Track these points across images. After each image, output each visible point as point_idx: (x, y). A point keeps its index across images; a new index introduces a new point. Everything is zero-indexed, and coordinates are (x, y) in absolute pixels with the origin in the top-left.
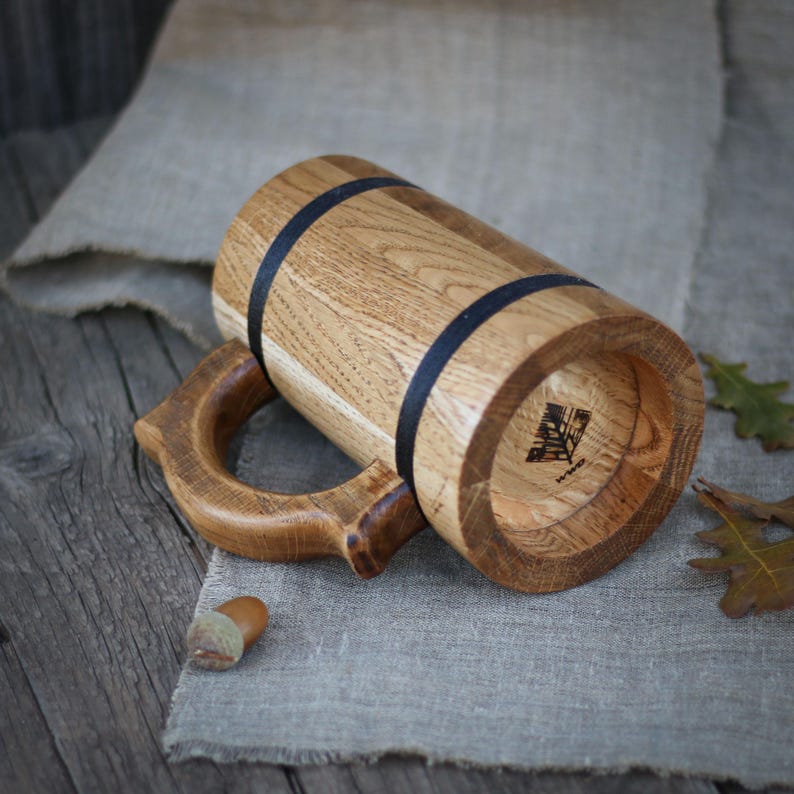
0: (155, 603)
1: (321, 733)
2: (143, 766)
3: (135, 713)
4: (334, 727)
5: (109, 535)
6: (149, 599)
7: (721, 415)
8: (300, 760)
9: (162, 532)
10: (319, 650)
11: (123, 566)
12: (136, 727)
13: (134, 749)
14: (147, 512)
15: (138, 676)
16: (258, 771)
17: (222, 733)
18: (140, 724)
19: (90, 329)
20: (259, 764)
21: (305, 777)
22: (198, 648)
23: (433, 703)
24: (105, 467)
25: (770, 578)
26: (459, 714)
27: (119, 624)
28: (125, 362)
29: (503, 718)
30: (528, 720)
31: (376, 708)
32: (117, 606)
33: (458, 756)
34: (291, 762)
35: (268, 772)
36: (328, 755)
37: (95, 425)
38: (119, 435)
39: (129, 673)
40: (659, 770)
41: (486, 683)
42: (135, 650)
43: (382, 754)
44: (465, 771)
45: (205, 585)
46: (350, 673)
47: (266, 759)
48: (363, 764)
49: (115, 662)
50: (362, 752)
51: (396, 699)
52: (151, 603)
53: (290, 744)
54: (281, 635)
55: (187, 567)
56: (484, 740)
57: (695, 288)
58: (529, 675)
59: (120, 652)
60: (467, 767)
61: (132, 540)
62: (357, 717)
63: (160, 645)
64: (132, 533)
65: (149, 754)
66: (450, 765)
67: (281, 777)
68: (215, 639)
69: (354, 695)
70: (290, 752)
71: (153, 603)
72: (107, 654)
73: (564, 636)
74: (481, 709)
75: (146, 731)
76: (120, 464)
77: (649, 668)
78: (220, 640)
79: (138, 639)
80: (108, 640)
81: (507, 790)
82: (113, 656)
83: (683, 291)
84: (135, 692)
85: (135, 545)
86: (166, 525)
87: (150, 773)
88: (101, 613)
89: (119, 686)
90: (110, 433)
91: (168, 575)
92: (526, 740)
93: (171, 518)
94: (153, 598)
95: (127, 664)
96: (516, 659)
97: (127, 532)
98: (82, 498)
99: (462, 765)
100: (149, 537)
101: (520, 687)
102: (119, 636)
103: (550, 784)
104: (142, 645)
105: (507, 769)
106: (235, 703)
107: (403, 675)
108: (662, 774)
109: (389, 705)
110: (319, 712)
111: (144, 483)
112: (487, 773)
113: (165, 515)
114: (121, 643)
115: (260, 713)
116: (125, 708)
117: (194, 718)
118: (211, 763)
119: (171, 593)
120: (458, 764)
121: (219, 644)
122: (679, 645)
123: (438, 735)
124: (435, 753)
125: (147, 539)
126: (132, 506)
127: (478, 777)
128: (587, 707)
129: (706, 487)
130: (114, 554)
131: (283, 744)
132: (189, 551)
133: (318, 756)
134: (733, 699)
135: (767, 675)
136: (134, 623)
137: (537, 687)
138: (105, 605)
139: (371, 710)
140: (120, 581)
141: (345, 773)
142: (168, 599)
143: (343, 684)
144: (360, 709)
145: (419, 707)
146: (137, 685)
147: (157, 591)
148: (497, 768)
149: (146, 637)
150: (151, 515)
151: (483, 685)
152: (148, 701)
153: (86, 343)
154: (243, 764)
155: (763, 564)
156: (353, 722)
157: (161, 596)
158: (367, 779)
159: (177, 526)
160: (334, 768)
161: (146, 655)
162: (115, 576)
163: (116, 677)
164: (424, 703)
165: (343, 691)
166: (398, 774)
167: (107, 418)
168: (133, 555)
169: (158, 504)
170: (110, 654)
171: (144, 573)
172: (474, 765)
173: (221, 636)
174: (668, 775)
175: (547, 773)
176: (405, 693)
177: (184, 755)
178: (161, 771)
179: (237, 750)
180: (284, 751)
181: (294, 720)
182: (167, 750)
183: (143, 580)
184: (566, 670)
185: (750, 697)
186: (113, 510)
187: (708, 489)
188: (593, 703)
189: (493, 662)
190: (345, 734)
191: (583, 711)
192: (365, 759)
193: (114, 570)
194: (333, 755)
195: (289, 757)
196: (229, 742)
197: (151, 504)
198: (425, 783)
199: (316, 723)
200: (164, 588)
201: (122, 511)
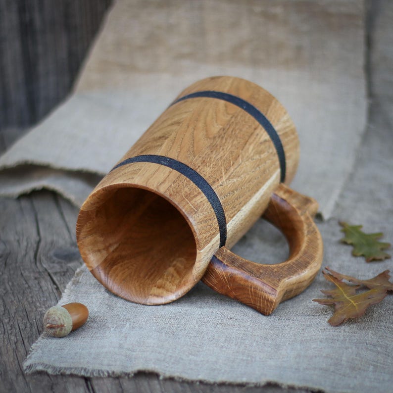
0: (33, 312)
1: (106, 362)
2: (11, 376)
3: (12, 355)
4: (113, 359)
5: (15, 284)
6: (30, 309)
7: (346, 247)
8: (93, 374)
9: (43, 283)
10: (112, 329)
11: (19, 296)
12: (12, 359)
13: (8, 368)
14: (37, 275)
15: (17, 339)
16: (71, 379)
17: (54, 360)
18: (14, 358)
19: (25, 203)
20: (72, 375)
21: (95, 382)
22: (48, 323)
23: (167, 352)
24: (20, 257)
25: (355, 307)
26: (180, 358)
27: (12, 319)
28: (39, 217)
29: (204, 361)
30: (216, 362)
31: (137, 353)
32: (12, 312)
33: (176, 374)
34: (88, 375)
35: (76, 380)
36: (108, 372)
37: (18, 241)
38: (29, 245)
39: (13, 338)
40: (282, 384)
41: (198, 346)
42: (18, 329)
43: (136, 372)
44: (179, 382)
45: (59, 303)
46: (126, 338)
47: (75, 372)
48: (127, 377)
49: (6, 334)
50: (126, 371)
51: (148, 349)
52: (30, 311)
53: (89, 366)
54: (95, 325)
55: (52, 297)
56: (192, 369)
57: (342, 196)
58: (222, 344)
59: (10, 330)
60: (181, 380)
61: (26, 286)
62: (126, 356)
63: (31, 327)
64: (27, 283)
65: (16, 370)
66: (171, 379)
67: (83, 382)
68: (57, 318)
69: (126, 346)
70: (89, 370)
71: (32, 311)
72: (3, 330)
73: (243, 329)
74: (193, 357)
75: (16, 362)
76: (27, 257)
77: (285, 345)
78: (59, 319)
79: (20, 325)
80: (5, 325)
81: (200, 391)
82: (6, 331)
83: (335, 197)
84: (14, 346)
85: (28, 288)
86: (46, 281)
87: (14, 378)
88: (4, 314)
89: (6, 343)
90: (25, 244)
91: (42, 300)
92: (214, 370)
93: (49, 278)
94: (32, 309)
95: (13, 335)
96: (216, 337)
97: (24, 282)
98: (5, 268)
99: (178, 380)
100: (36, 285)
101: (215, 348)
102: (11, 323)
103: (224, 389)
104: (22, 327)
105: (201, 382)
106: (64, 349)
107: (154, 340)
108: (283, 387)
109: (144, 351)
110: (106, 353)
111: (38, 264)
112: (191, 383)
113: (46, 277)
114: (11, 327)
115: (76, 353)
116: (7, 352)
117: (41, 355)
118: (46, 373)
119: (42, 307)
120: (176, 378)
121: (59, 321)
122: (304, 337)
123: (168, 365)
124: (164, 374)
125: (34, 286)
126: (30, 272)
127: (186, 385)
128: (249, 359)
129: (329, 272)
130: (16, 291)
131: (85, 366)
132: (55, 291)
133: (103, 372)
134: (326, 357)
135: (347, 348)
136: (20, 318)
137: (224, 349)
138: (7, 311)
139: (134, 353)
140: (17, 302)
141: (117, 382)
142: (40, 309)
143: (121, 342)
144: (128, 352)
145: (160, 353)
146: (16, 343)
147: (35, 306)
148: (197, 381)
149: (25, 324)
150: (39, 276)
151: (196, 347)
152: (20, 350)
153: (21, 209)
154: (63, 375)
155: (352, 302)
156: (123, 358)
157: (36, 308)
158: (127, 385)
159: (51, 281)
160: (111, 379)
161: (23, 331)
162: (14, 300)
163: (5, 340)
164: (163, 351)
165: (120, 344)
166: (144, 383)
167: (25, 238)
168: (26, 292)
169: (44, 272)
170: (4, 330)
171: (30, 299)
172: (184, 379)
173: (60, 317)
174: (286, 387)
175: (222, 384)
176: (153, 347)
177: (33, 369)
178: (21, 378)
179: (61, 369)
180: (85, 370)
181: (93, 356)
182: (25, 368)
183: (29, 302)
184: (241, 343)
185: (337, 357)
186: (19, 273)
187: (331, 273)
188: (253, 357)
189: (203, 337)
190: (118, 363)
191: (247, 360)
192: (127, 375)
193: (14, 297)
194: (110, 372)
195: (87, 373)
196: (57, 365)
197: (39, 272)
198: (158, 387)
199: (104, 358)
200: (39, 305)
201: (24, 275)
